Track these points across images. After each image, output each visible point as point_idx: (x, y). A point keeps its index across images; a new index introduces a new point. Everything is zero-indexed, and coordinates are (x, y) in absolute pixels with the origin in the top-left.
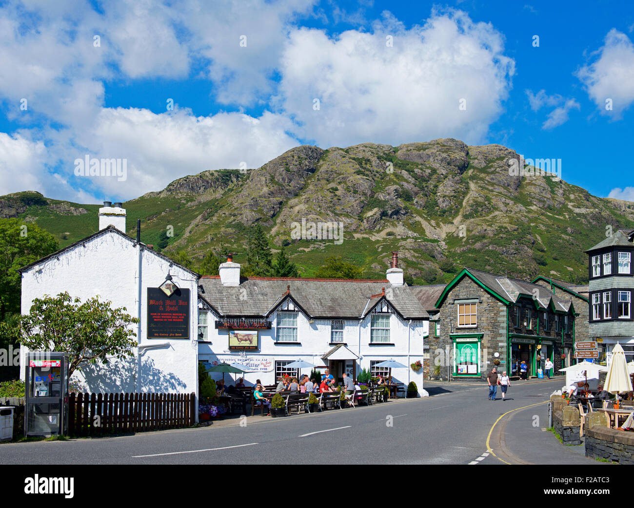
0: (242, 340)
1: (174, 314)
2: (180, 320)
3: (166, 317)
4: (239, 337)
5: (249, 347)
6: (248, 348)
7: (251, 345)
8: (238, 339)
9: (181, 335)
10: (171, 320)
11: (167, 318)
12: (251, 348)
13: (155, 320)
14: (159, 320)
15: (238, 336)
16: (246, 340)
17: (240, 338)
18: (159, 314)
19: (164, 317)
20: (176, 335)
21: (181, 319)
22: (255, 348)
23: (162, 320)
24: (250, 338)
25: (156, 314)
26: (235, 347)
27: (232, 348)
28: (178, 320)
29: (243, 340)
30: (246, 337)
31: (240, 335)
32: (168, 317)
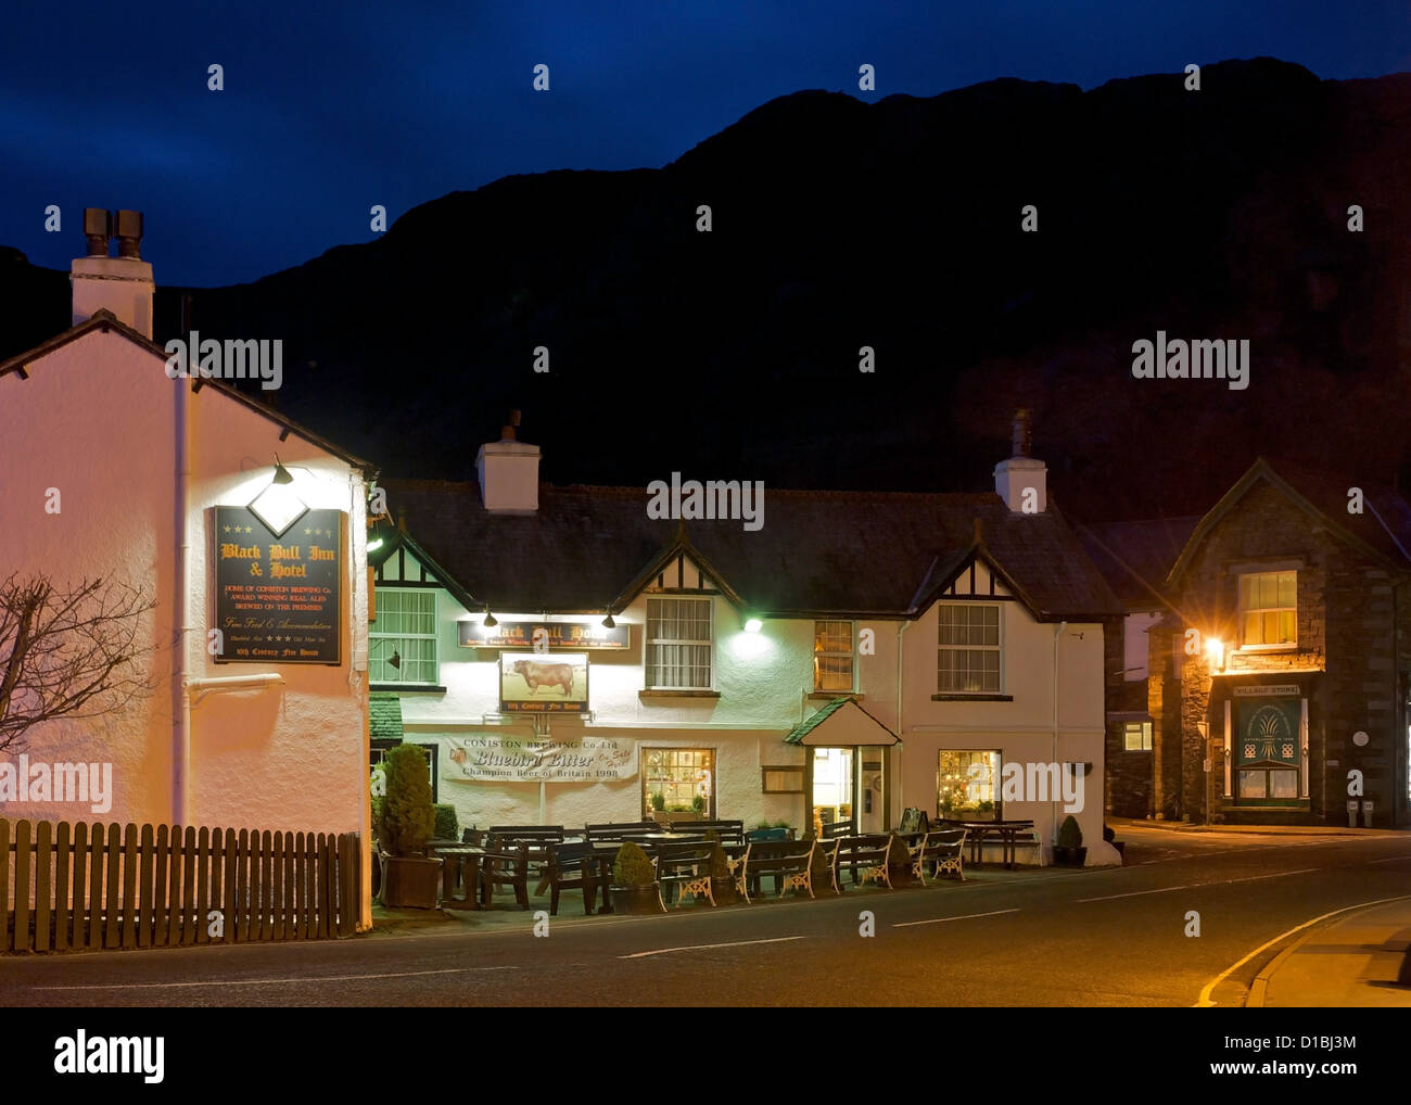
0: (539, 682)
1: (294, 590)
2: (315, 608)
3: (270, 598)
4: (531, 674)
5: (562, 703)
6: (559, 707)
7: (567, 699)
8: (528, 679)
9: (316, 653)
10: (287, 607)
11: (274, 602)
12: (566, 706)
13: (239, 606)
14: (250, 606)
15: (529, 670)
16: (551, 683)
17: (534, 678)
18: (251, 588)
19: (266, 597)
20: (303, 652)
21: (317, 603)
22: (578, 707)
23: (257, 607)
24: (564, 674)
25: (240, 588)
26: (520, 703)
27: (510, 706)
28: (307, 608)
29: (544, 683)
30: (552, 674)
31: (535, 667)
32: (277, 598)
